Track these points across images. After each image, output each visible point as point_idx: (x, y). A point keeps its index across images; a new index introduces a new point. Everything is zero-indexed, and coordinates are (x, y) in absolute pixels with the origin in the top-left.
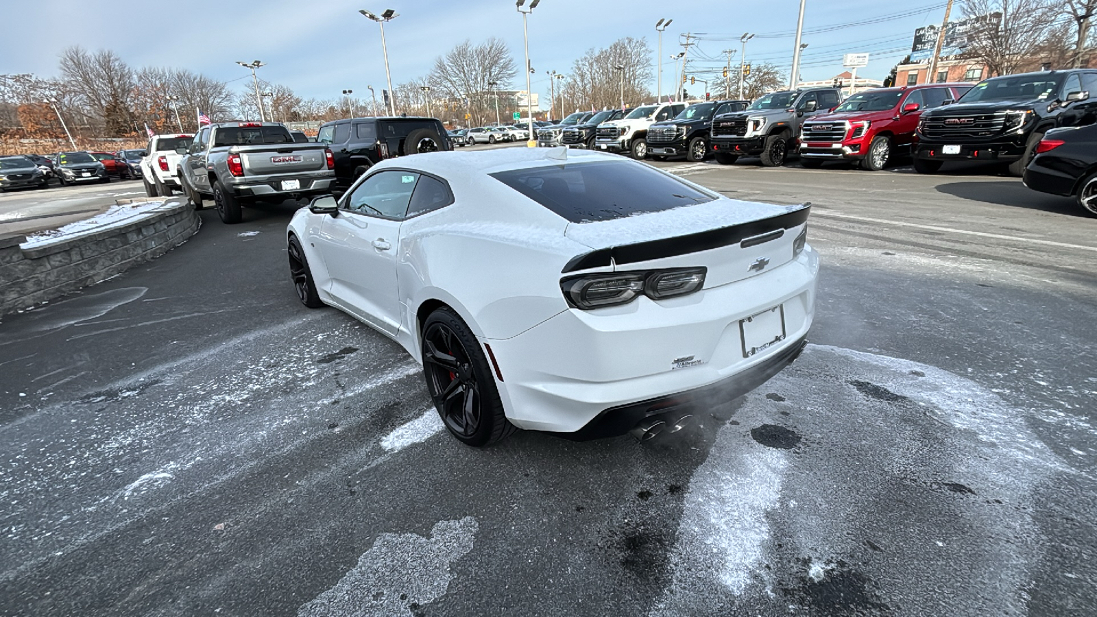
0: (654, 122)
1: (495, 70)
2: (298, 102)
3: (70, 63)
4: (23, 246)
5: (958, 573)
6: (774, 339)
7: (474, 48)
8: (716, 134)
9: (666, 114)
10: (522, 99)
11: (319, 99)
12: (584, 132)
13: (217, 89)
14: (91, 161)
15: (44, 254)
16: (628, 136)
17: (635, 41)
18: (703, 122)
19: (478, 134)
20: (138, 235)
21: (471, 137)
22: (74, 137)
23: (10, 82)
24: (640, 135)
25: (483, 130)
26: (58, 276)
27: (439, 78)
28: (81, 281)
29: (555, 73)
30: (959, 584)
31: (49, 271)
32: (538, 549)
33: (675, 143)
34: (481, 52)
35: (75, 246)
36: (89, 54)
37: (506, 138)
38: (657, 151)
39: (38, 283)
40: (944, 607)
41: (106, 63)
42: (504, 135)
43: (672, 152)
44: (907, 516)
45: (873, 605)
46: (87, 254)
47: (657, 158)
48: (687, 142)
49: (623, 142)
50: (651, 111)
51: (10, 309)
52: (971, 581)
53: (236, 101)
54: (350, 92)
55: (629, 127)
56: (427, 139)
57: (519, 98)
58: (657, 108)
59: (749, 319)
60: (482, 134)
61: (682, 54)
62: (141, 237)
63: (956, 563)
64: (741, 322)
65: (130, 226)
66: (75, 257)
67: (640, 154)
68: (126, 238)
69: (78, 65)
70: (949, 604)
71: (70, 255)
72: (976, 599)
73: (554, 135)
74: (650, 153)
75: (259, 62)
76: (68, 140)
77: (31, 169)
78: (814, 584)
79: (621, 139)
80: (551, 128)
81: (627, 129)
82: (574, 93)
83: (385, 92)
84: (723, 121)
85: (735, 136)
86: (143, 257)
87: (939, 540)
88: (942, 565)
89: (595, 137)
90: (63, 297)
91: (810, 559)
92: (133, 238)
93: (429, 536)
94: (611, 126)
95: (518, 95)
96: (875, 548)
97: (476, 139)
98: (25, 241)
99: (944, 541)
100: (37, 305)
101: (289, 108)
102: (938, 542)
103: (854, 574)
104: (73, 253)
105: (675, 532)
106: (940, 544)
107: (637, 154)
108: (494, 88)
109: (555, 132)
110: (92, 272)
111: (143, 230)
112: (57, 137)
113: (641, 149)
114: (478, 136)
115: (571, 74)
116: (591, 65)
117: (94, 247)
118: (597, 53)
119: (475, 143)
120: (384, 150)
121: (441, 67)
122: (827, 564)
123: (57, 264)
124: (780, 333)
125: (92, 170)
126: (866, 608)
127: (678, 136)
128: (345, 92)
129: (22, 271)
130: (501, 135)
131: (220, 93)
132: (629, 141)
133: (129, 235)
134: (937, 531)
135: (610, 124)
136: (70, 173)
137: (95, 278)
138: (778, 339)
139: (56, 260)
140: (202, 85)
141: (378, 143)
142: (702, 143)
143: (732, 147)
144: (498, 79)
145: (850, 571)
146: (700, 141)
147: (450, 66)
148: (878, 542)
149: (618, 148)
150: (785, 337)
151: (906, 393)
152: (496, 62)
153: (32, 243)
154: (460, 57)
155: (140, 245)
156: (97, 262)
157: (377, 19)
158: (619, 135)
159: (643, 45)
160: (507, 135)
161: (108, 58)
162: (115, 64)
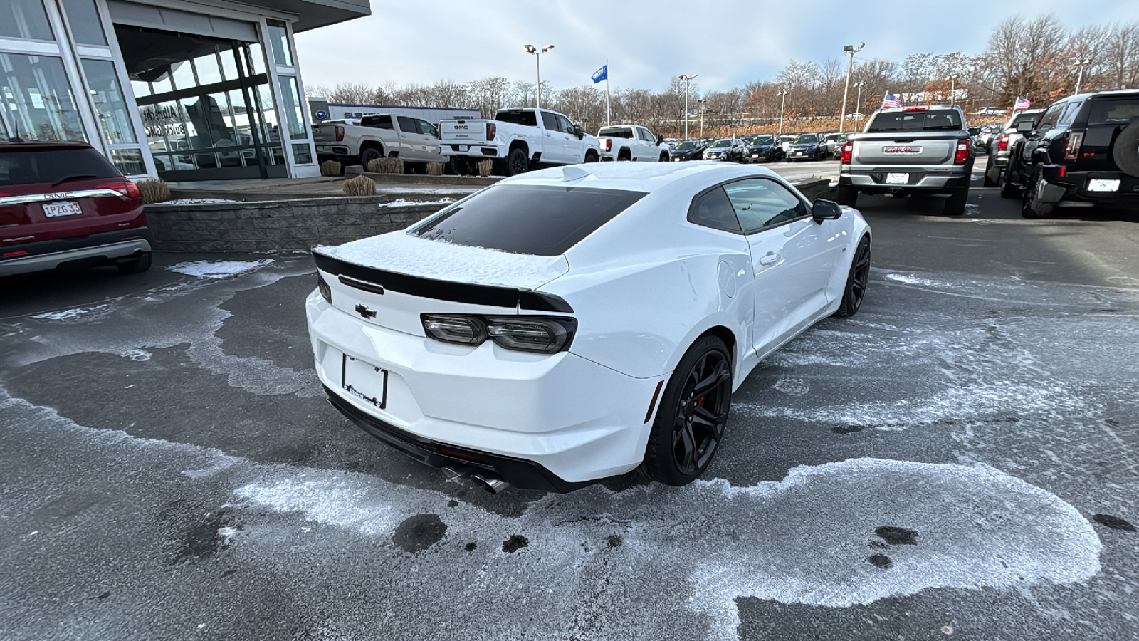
5: (165, 626)
6: (371, 399)
23: (941, 61)
30: (155, 621)
36: (1025, 23)
40: (146, 601)
41: (1039, 29)
44: (249, 613)
45: (181, 556)
52: (150, 633)
63: (175, 629)
69: (1009, 36)
70: (146, 605)
72: (134, 627)
78: (219, 528)
87: (206, 628)
88: (180, 617)
91: (241, 530)
96: (227, 574)
99: (202, 631)
102: (204, 625)
103: (211, 553)
106: (201, 626)
122: (230, 539)
124: (380, 398)
126: (181, 552)
134: (217, 632)
138: (374, 402)
145: (216, 551)
148: (232, 578)
150: (383, 407)
161: (1042, 25)
162: (1048, 30)
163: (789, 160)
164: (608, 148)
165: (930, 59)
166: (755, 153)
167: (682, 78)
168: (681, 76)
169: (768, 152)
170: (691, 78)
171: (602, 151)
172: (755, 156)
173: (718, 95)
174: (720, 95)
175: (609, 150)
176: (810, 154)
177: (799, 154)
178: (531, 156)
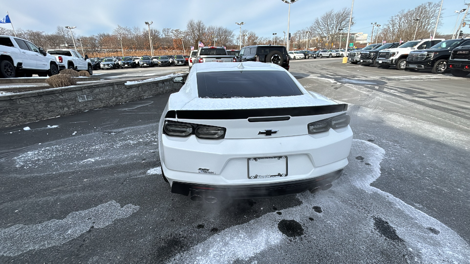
0: (416, 49)
1: (344, 23)
2: (257, 38)
3: (190, 25)
4: (125, 84)
6: (277, 174)
7: (335, 13)
8: (453, 58)
9: (425, 46)
10: (358, 37)
11: (265, 37)
12: (372, 54)
13: (230, 33)
14: (183, 58)
15: (131, 87)
16: (396, 57)
17: (433, 4)
18: (449, 50)
19: (324, 53)
20: (162, 84)
21: (321, 54)
22: (185, 50)
23: (174, 32)
24: (404, 57)
25: (327, 51)
26: (134, 94)
27: (315, 27)
28: (140, 97)
29: (376, 23)
31: (131, 92)
32: (143, 228)
33: (423, 62)
34: (338, 15)
35: (140, 86)
36: (195, 22)
37: (338, 55)
38: (411, 66)
39: (127, 96)
41: (199, 25)
42: (337, 54)
43: (422, 67)
46: (144, 89)
47: (412, 70)
48: (433, 62)
49: (392, 60)
50: (416, 44)
51: (118, 102)
53: (235, 38)
54: (276, 34)
55: (398, 52)
56: (276, 55)
57: (357, 36)
58: (420, 42)
59: (255, 159)
60: (326, 53)
61: (464, 10)
62: (163, 85)
64: (249, 159)
65: (160, 81)
66: (140, 89)
67: (402, 67)
68: (158, 85)
69: (192, 26)
71: (138, 88)
73: (357, 55)
74: (407, 67)
75: (243, 23)
76: (184, 51)
77: (167, 60)
79: (391, 58)
80: (356, 51)
81: (396, 54)
82: (387, 34)
83: (290, 34)
84: (460, 50)
85: (467, 60)
86: (163, 92)
89: (376, 57)
90: (133, 101)
92: (160, 85)
93: (122, 207)
94: (387, 51)
95: (357, 35)
97: (323, 55)
98: (126, 83)
100: (125, 102)
101: (253, 40)
104: (140, 88)
105: (191, 247)
107: (400, 67)
108: (341, 32)
109: (358, 53)
110: (144, 94)
111: (165, 83)
112: (181, 50)
113: (403, 65)
114: (324, 54)
115: (387, 24)
116: (400, 19)
117: (146, 87)
118: (405, 12)
119: (323, 57)
120: (258, 59)
121: (317, 22)
123: (134, 90)
124: (283, 172)
125: (182, 61)
127: (427, 58)
128: (274, 34)
129: (124, 91)
130: (335, 54)
131: (231, 35)
132: (396, 60)
133: (159, 84)
135: (386, 50)
136: (176, 62)
137: (145, 96)
138: (280, 175)
139: (134, 89)
140: (226, 32)
141: (256, 56)
142: (445, 63)
143: (463, 67)
144: (344, 27)
146: (443, 62)
147: (321, 22)
149: (389, 63)
150: (286, 175)
151: (407, 239)
152: (345, 20)
153: (128, 83)
154: (327, 17)
155: (162, 87)
156: (146, 91)
157: (288, 3)
158: (390, 56)
159: (439, 5)
160: (339, 54)
161: (200, 23)
162: (201, 25)
163: (141, 67)
164: (60, 61)
165: (170, 30)
166: (126, 64)
167: (67, 27)
168: (66, 26)
169: (132, 64)
170: (72, 28)
171: (58, 62)
172: (126, 65)
173: (84, 38)
174: (85, 38)
175: (62, 62)
176: (149, 64)
177: (145, 64)
178: (15, 65)
